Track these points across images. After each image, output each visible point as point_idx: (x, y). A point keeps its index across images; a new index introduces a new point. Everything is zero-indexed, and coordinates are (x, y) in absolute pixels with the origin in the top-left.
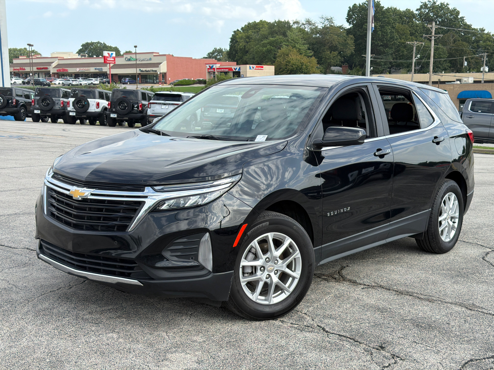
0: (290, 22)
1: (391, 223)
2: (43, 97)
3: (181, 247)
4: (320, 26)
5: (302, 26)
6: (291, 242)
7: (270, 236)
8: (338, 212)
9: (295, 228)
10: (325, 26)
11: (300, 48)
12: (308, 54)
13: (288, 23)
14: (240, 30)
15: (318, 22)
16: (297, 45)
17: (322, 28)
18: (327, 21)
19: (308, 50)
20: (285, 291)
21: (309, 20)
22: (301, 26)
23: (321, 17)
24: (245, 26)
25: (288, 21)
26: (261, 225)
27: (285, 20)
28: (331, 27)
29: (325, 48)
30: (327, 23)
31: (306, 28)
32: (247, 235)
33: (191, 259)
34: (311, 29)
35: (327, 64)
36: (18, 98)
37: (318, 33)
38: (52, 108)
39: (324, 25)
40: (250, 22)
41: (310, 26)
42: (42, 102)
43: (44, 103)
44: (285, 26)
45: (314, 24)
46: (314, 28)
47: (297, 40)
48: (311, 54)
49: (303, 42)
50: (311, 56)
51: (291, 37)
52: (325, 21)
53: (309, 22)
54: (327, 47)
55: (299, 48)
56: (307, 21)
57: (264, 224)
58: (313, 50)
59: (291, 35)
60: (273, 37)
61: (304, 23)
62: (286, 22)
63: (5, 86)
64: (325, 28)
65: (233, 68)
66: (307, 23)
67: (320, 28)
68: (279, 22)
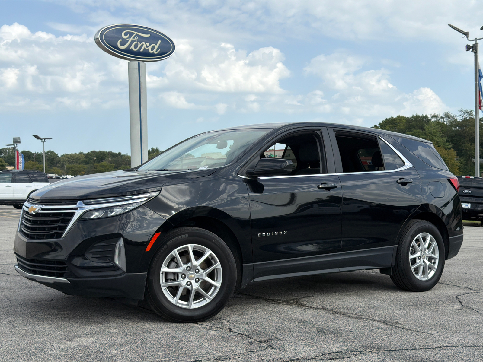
0: (429, 117)
1: (342, 253)
3: (100, 250)
4: (459, 119)
5: (441, 120)
6: (211, 254)
7: (190, 247)
8: (271, 233)
9: (214, 241)
10: (464, 119)
11: (439, 140)
12: (447, 147)
13: (426, 117)
14: (378, 125)
15: (457, 115)
16: (434, 138)
17: (461, 121)
18: (466, 114)
19: (447, 142)
20: (206, 298)
21: (448, 113)
22: (439, 120)
23: (460, 110)
24: (383, 121)
25: (426, 115)
26: (180, 237)
27: (423, 115)
28: (471, 120)
29: (464, 140)
30: (466, 115)
31: (445, 121)
32: (167, 244)
33: (108, 260)
34: (449, 122)
35: (468, 155)
37: (457, 126)
39: (463, 117)
40: (388, 118)
41: (449, 119)
44: (423, 120)
45: (454, 117)
46: (454, 121)
47: (435, 133)
48: (449, 147)
49: (441, 134)
50: (450, 149)
51: (429, 130)
52: (464, 114)
53: (448, 116)
54: (468, 139)
55: (437, 141)
56: (446, 115)
57: (183, 236)
58: (452, 142)
59: (428, 128)
60: (410, 131)
61: (443, 116)
62: (424, 116)
64: (464, 121)
65: (368, 162)
66: (446, 116)
67: (459, 121)
68: (417, 117)
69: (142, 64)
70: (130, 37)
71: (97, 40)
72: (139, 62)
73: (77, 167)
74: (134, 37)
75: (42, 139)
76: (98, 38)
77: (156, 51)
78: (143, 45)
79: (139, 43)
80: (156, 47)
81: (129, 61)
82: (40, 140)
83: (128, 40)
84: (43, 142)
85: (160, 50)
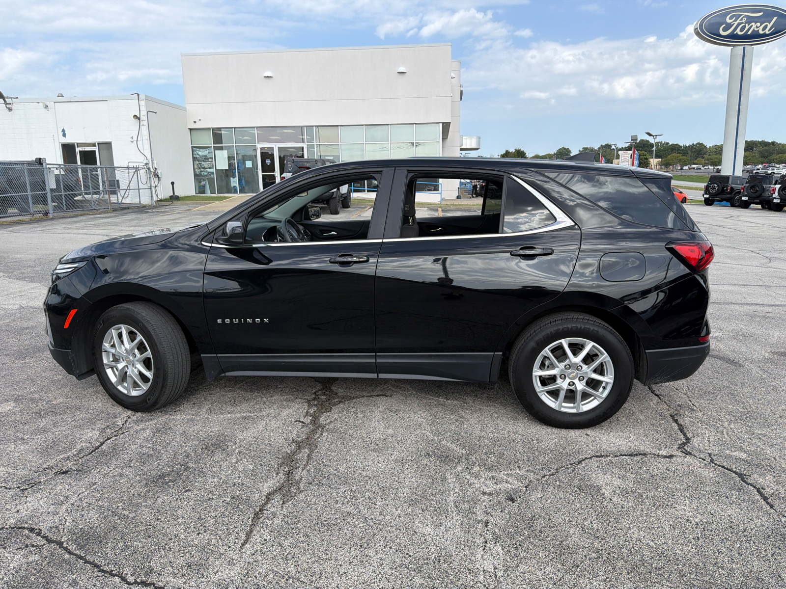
2: (752, 184)
8: (240, 320)
36: (733, 186)
38: (761, 194)
42: (751, 189)
43: (753, 190)
63: (736, 174)
69: (748, 48)
70: (736, 20)
71: (697, 30)
72: (745, 46)
73: (717, 159)
74: (741, 20)
75: (653, 136)
76: (697, 28)
77: (769, 31)
78: (752, 26)
79: (747, 25)
80: (769, 26)
81: (732, 47)
82: (652, 137)
83: (734, 24)
84: (655, 139)
85: (774, 28)
